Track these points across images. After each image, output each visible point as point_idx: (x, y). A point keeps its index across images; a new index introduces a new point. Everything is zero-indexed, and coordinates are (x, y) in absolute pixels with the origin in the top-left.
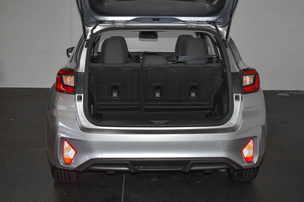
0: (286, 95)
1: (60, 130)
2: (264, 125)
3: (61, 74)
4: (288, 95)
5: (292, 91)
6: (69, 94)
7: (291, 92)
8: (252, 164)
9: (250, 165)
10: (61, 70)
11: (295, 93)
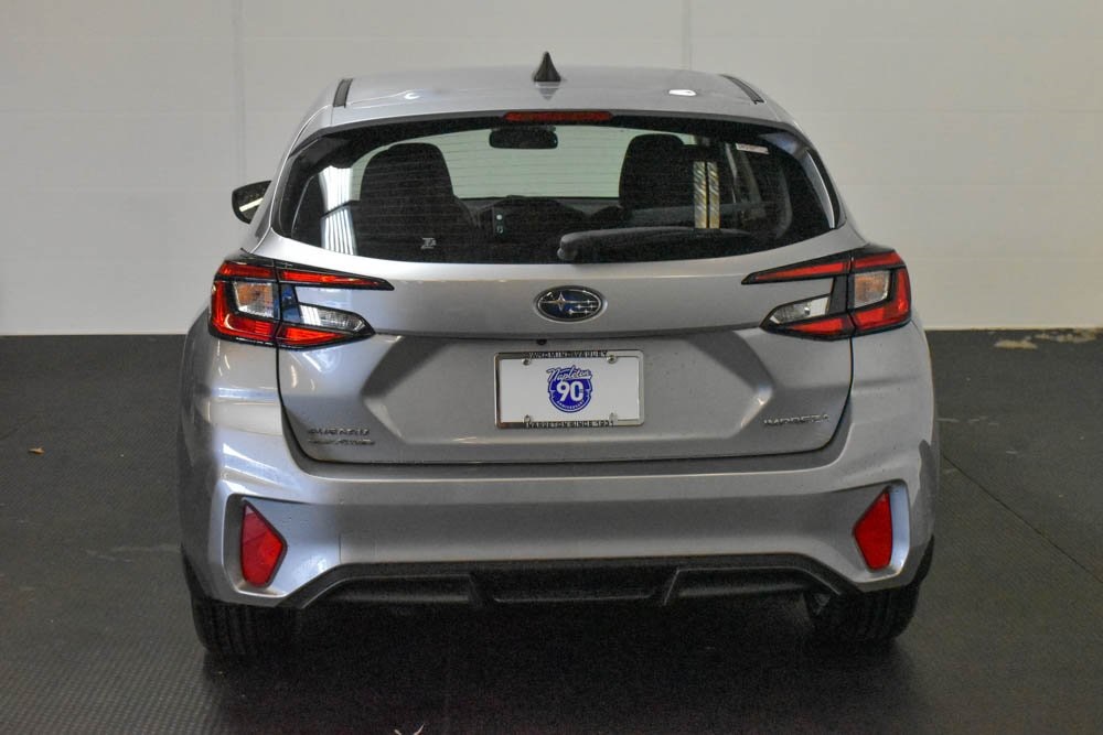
0: (1025, 344)
1: (226, 471)
2: (929, 441)
3: (226, 275)
4: (1033, 346)
5: (1049, 332)
6: (256, 344)
7: (1043, 336)
8: (889, 576)
9: (883, 578)
10: (228, 264)
11: (1061, 339)
